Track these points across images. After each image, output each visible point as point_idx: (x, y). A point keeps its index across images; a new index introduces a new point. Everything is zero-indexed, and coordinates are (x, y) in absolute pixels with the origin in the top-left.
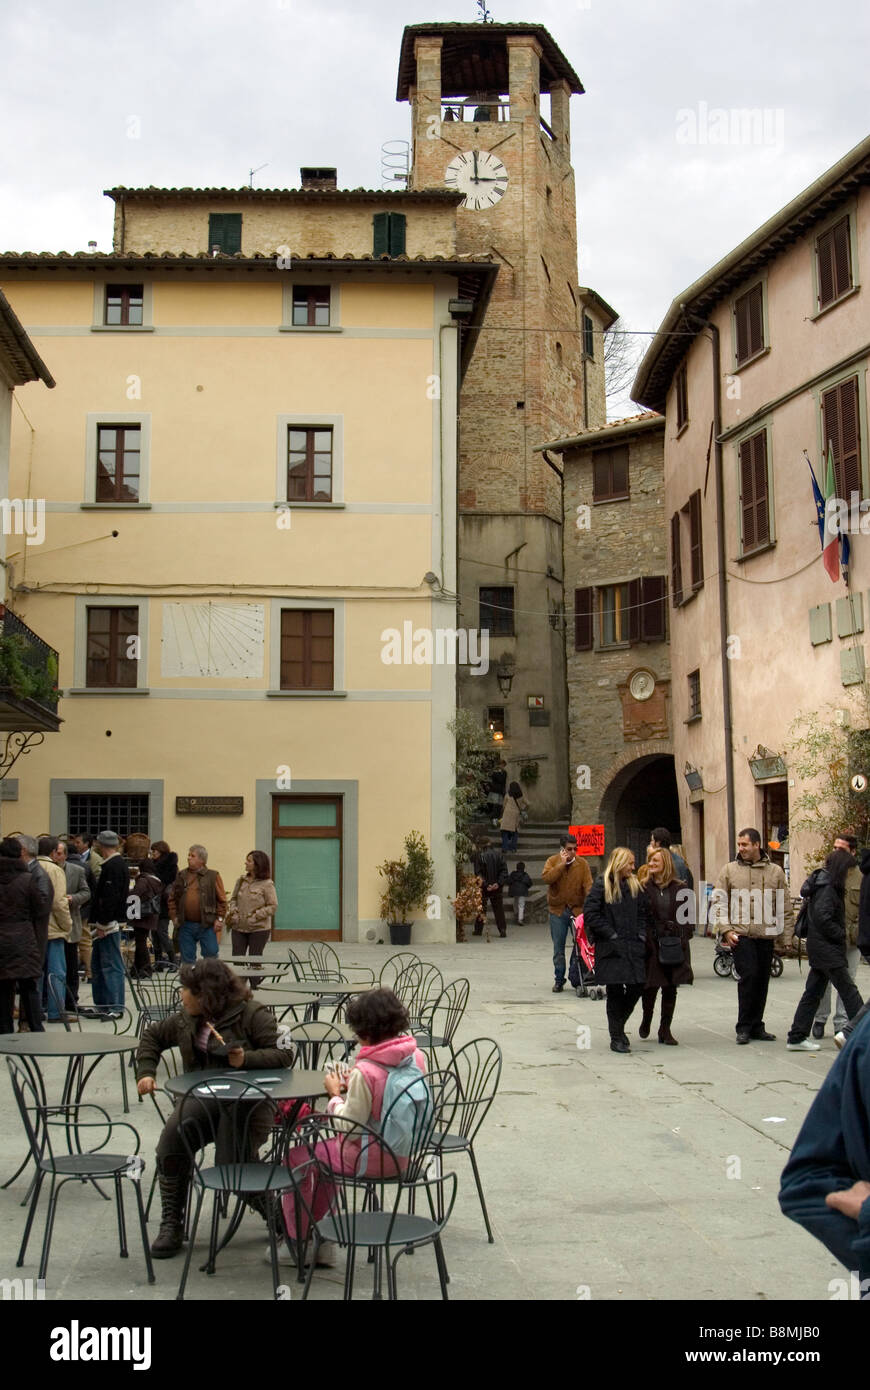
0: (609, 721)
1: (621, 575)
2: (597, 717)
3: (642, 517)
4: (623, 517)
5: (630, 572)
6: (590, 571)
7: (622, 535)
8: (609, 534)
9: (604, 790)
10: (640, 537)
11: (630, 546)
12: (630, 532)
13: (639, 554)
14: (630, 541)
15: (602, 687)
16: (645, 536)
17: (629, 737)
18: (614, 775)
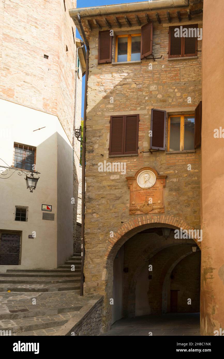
0: (118, 202)
1: (132, 110)
2: (108, 199)
3: (150, 75)
4: (135, 75)
5: (139, 108)
6: (107, 106)
7: (134, 86)
8: (124, 84)
9: (112, 246)
10: (148, 87)
11: (140, 93)
12: (139, 84)
13: (147, 98)
14: (140, 90)
15: (113, 180)
16: (151, 87)
17: (134, 212)
18: (120, 237)
